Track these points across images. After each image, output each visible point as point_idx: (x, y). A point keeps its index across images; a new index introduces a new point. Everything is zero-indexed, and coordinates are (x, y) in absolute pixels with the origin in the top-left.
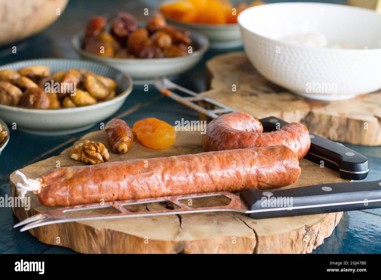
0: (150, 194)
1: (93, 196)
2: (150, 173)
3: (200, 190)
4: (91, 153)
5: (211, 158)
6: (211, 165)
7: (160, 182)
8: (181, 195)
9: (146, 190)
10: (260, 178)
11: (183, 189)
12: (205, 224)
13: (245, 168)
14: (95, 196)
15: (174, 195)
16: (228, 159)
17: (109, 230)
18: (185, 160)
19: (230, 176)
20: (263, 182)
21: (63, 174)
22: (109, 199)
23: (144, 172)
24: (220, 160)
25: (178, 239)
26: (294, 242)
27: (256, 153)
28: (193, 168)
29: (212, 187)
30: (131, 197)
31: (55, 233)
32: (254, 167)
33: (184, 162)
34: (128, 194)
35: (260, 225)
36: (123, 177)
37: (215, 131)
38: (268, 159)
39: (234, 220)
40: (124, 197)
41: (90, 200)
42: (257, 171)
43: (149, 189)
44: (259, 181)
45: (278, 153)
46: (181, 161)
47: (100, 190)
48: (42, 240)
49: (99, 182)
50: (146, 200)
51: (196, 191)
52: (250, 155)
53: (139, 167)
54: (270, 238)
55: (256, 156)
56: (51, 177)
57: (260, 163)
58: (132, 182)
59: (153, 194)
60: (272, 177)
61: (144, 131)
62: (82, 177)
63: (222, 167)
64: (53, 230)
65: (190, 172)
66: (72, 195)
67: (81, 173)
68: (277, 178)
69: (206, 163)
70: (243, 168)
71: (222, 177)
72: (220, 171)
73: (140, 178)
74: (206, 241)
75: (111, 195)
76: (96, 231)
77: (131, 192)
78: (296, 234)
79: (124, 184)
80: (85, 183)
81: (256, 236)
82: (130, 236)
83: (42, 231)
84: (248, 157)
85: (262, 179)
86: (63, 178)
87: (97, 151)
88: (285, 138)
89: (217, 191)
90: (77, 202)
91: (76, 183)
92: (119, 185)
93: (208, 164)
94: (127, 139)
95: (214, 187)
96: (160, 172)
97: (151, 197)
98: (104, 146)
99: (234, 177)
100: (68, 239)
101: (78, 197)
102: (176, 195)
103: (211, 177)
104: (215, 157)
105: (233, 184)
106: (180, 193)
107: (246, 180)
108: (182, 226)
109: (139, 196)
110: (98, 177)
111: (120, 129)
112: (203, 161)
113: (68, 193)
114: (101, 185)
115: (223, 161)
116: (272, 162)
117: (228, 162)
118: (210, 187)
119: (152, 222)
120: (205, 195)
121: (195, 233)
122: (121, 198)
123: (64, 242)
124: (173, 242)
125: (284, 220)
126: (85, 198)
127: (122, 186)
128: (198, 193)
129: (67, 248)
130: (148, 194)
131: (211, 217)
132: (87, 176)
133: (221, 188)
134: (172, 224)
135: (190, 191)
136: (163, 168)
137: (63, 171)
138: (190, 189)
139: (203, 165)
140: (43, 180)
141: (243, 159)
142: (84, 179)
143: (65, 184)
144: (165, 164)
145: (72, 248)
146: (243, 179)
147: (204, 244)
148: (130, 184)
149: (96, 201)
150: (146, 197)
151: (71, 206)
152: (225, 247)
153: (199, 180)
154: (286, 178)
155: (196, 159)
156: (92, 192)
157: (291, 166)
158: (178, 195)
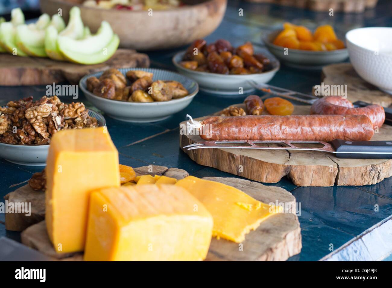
0: (272, 137)
1: (234, 135)
2: (272, 123)
3: (305, 139)
4: (234, 114)
5: (314, 118)
6: (313, 122)
7: (278, 130)
8: (292, 140)
9: (269, 135)
10: (346, 134)
11: (293, 137)
12: (306, 158)
13: (336, 127)
14: (236, 135)
15: (287, 140)
16: (325, 120)
17: (243, 156)
18: (296, 118)
19: (325, 131)
20: (347, 137)
21: (216, 120)
22: (245, 138)
23: (268, 123)
24: (319, 120)
25: (287, 164)
26: (364, 175)
27: (344, 118)
28: (301, 123)
29: (313, 137)
30: (259, 138)
31: (208, 158)
32: (342, 127)
33: (295, 119)
34: (257, 136)
35: (342, 162)
36: (255, 124)
37: (320, 105)
38: (351, 122)
39: (325, 158)
40: (255, 138)
41: (232, 138)
42: (344, 130)
43: (271, 134)
44: (345, 137)
45: (359, 119)
46: (293, 118)
47: (240, 131)
48: (199, 163)
49: (239, 127)
50: (269, 141)
51: (302, 139)
52: (340, 119)
53: (265, 120)
54: (347, 169)
55: (344, 120)
56: (208, 121)
57: (346, 124)
58: (260, 128)
59: (274, 138)
60: (354, 134)
61: (271, 105)
62: (228, 122)
63: (321, 124)
64: (207, 156)
65: (299, 126)
66: (221, 134)
67: (228, 120)
68: (357, 135)
69: (310, 121)
70: (335, 126)
71: (320, 131)
72: (319, 127)
73: (265, 126)
74: (305, 166)
75: (246, 136)
76: (235, 156)
77: (259, 135)
78: (365, 169)
79: (255, 129)
80: (230, 126)
81: (338, 167)
82: (256, 160)
83: (199, 157)
84: (338, 119)
85: (347, 135)
86: (216, 122)
87: (238, 113)
88: (366, 112)
89: (316, 140)
90: (224, 139)
91: (224, 126)
92: (252, 130)
93: (311, 122)
94: (259, 107)
95: (314, 137)
96: (279, 123)
97: (272, 140)
98: (243, 110)
99: (328, 132)
100: (216, 162)
101: (224, 135)
102: (289, 140)
103: (313, 130)
104: (316, 118)
105: (327, 137)
106: (291, 139)
107: (336, 135)
108: (290, 157)
109: (264, 138)
110: (238, 123)
111: (255, 101)
112: (308, 119)
113: (218, 132)
114: (240, 129)
115: (321, 121)
116: (354, 124)
117: (325, 121)
118: (312, 137)
119: (271, 154)
120: (308, 142)
121: (299, 162)
122: (252, 139)
123: (214, 164)
124: (283, 165)
125: (358, 160)
126: (229, 136)
127: (253, 131)
128: (303, 140)
129: (215, 168)
130: (270, 137)
131: (310, 155)
132: (231, 122)
133: (319, 139)
134: (284, 156)
135: (298, 138)
136: (281, 122)
137: (216, 118)
138: (298, 137)
139: (308, 122)
140: (203, 122)
141: (335, 120)
142: (230, 124)
143: (217, 126)
144: (283, 119)
145: (218, 169)
146: (334, 133)
147: (304, 169)
148: (259, 129)
149: (236, 139)
150: (269, 139)
151: (220, 140)
152: (317, 172)
153: (304, 132)
154: (364, 136)
155: (304, 118)
156: (234, 133)
157: (367, 128)
158: (290, 140)
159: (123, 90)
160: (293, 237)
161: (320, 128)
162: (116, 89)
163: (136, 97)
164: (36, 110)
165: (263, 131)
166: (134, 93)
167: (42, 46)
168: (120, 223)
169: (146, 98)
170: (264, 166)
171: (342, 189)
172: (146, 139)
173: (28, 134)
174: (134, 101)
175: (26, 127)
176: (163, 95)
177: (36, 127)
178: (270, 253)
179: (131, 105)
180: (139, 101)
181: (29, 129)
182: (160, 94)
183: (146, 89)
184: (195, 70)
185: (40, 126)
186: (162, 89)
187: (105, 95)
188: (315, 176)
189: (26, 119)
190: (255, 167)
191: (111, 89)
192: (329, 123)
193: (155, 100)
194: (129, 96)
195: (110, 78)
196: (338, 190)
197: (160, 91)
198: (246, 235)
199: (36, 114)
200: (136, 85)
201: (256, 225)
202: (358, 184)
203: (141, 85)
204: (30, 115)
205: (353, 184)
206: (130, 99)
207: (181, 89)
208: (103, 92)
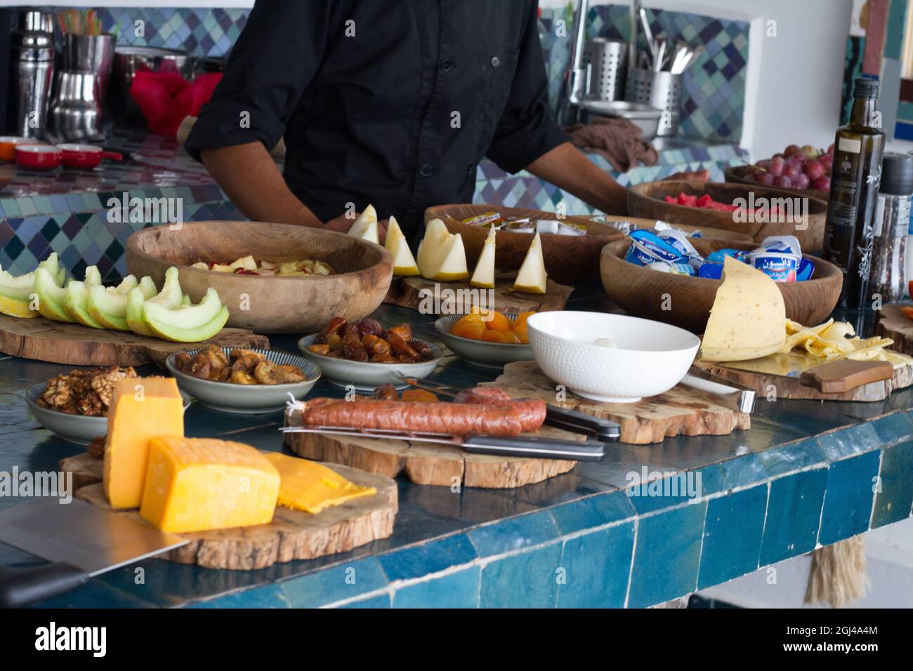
0: (391, 426)
1: (344, 421)
2: (393, 410)
3: (433, 430)
5: (446, 406)
6: (444, 411)
7: (399, 419)
8: (416, 431)
9: (388, 423)
11: (419, 427)
12: (428, 451)
13: (473, 418)
14: (348, 421)
15: (409, 429)
17: (351, 443)
19: (459, 422)
21: (324, 402)
23: (387, 408)
24: (452, 409)
25: (401, 455)
26: (497, 474)
27: (484, 408)
28: (429, 411)
30: (375, 426)
32: (480, 419)
33: (422, 406)
34: (373, 423)
35: (470, 458)
36: (370, 410)
38: (493, 413)
39: (453, 452)
40: (370, 425)
41: (342, 423)
42: (482, 422)
43: (391, 422)
44: (482, 429)
45: (503, 410)
46: (420, 404)
47: (351, 417)
50: (387, 430)
52: (479, 408)
53: (385, 404)
54: (476, 466)
55: (483, 410)
57: (485, 416)
59: (393, 427)
61: (408, 396)
63: (453, 414)
64: (310, 445)
65: (426, 414)
66: (328, 418)
67: (338, 403)
69: (440, 409)
70: (471, 417)
73: (384, 412)
74: (424, 459)
75: (359, 423)
76: (341, 444)
77: (376, 422)
78: (498, 467)
79: (370, 415)
80: (340, 410)
81: (465, 462)
83: (302, 446)
84: (476, 409)
85: (486, 429)
89: (446, 431)
90: (331, 423)
91: (333, 409)
92: (366, 416)
93: (442, 410)
95: (444, 429)
96: (401, 410)
97: (391, 429)
99: (462, 424)
101: (333, 420)
102: (411, 430)
103: (442, 420)
108: (409, 448)
109: (382, 426)
110: (350, 408)
113: (325, 416)
114: (352, 413)
116: (496, 416)
117: (459, 411)
118: (442, 429)
119: (387, 444)
120: (436, 434)
122: (367, 425)
124: (397, 456)
125: (493, 457)
126: (338, 421)
127: (368, 417)
128: (431, 432)
131: (435, 448)
133: (450, 431)
134: (402, 446)
136: (403, 407)
137: (325, 399)
138: (424, 428)
139: (438, 410)
142: (339, 408)
143: (324, 409)
144: (407, 405)
147: (421, 462)
148: (375, 415)
149: (347, 425)
150: (387, 428)
151: (327, 425)
152: (438, 467)
153: (432, 421)
154: (508, 432)
155: (433, 405)
156: (344, 418)
157: (513, 422)
158: (414, 430)
159: (222, 370)
160: (380, 517)
161: (451, 418)
162: (212, 368)
163: (236, 378)
164: (105, 378)
165: (381, 418)
166: (233, 374)
167: (123, 315)
168: (177, 466)
169: (249, 380)
170: (375, 457)
171: (470, 491)
172: (244, 430)
173: (93, 406)
174: (232, 382)
175: (91, 397)
176: (272, 378)
177: (103, 397)
178: (344, 525)
179: (227, 387)
180: (238, 382)
181: (95, 400)
182: (267, 377)
183: (251, 370)
184: (326, 355)
185: (107, 396)
186: (271, 371)
187: (197, 374)
188: (437, 472)
189: (92, 390)
190: (365, 457)
191: (205, 368)
192: (464, 412)
193: (259, 382)
194: (228, 377)
195: (207, 354)
196: (465, 491)
197: (268, 374)
198: (323, 508)
199: (105, 383)
200: (238, 364)
201: (339, 501)
202: (490, 486)
203: (244, 365)
204: (97, 384)
205: (484, 485)
206: (229, 380)
207: (298, 374)
208: (194, 370)
